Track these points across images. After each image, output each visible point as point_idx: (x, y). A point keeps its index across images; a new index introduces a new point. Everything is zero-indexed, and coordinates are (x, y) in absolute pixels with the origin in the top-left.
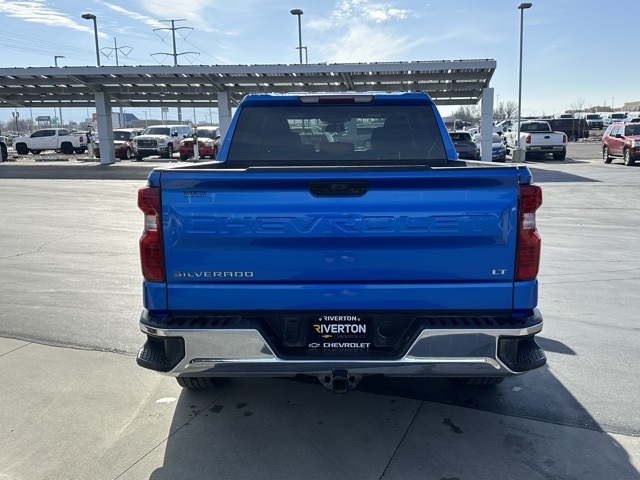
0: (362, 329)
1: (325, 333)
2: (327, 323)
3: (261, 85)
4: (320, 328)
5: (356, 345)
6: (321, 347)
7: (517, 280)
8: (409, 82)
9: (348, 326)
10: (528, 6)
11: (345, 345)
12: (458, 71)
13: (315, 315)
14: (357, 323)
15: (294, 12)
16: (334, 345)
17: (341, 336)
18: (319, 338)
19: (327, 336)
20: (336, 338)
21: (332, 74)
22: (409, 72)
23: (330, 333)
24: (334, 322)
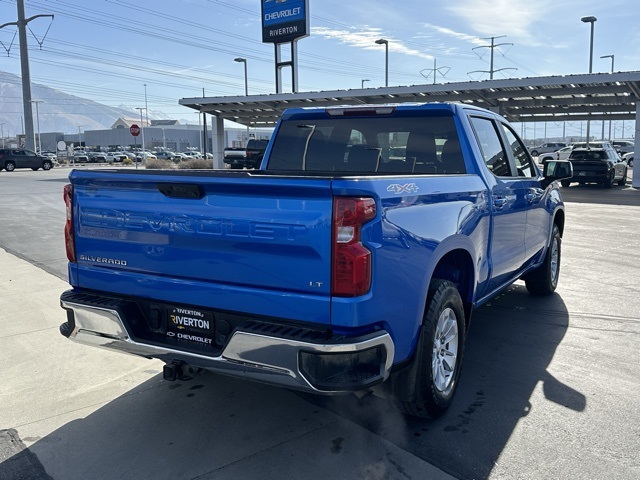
0: (206, 325)
1: (179, 324)
2: (181, 315)
3: (537, 98)
4: (176, 319)
5: (201, 340)
6: (176, 337)
7: (333, 295)
9: (195, 320)
11: (194, 338)
13: (171, 306)
14: (202, 318)
15: (585, 20)
16: (185, 336)
17: (191, 330)
18: (174, 328)
19: (181, 328)
20: (188, 330)
23: (183, 325)
24: (185, 315)
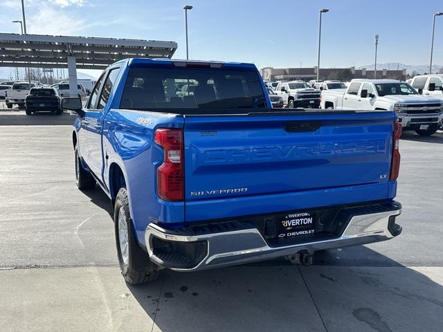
0: (310, 221)
1: (288, 226)
2: (290, 219)
4: (286, 223)
5: (306, 232)
6: (286, 236)
8: (116, 53)
9: (302, 220)
10: (190, 8)
11: (300, 233)
12: (151, 48)
13: (283, 214)
14: (307, 217)
16: (294, 234)
17: (298, 227)
18: (284, 230)
20: (295, 229)
21: (57, 43)
22: (117, 46)
24: (294, 218)
